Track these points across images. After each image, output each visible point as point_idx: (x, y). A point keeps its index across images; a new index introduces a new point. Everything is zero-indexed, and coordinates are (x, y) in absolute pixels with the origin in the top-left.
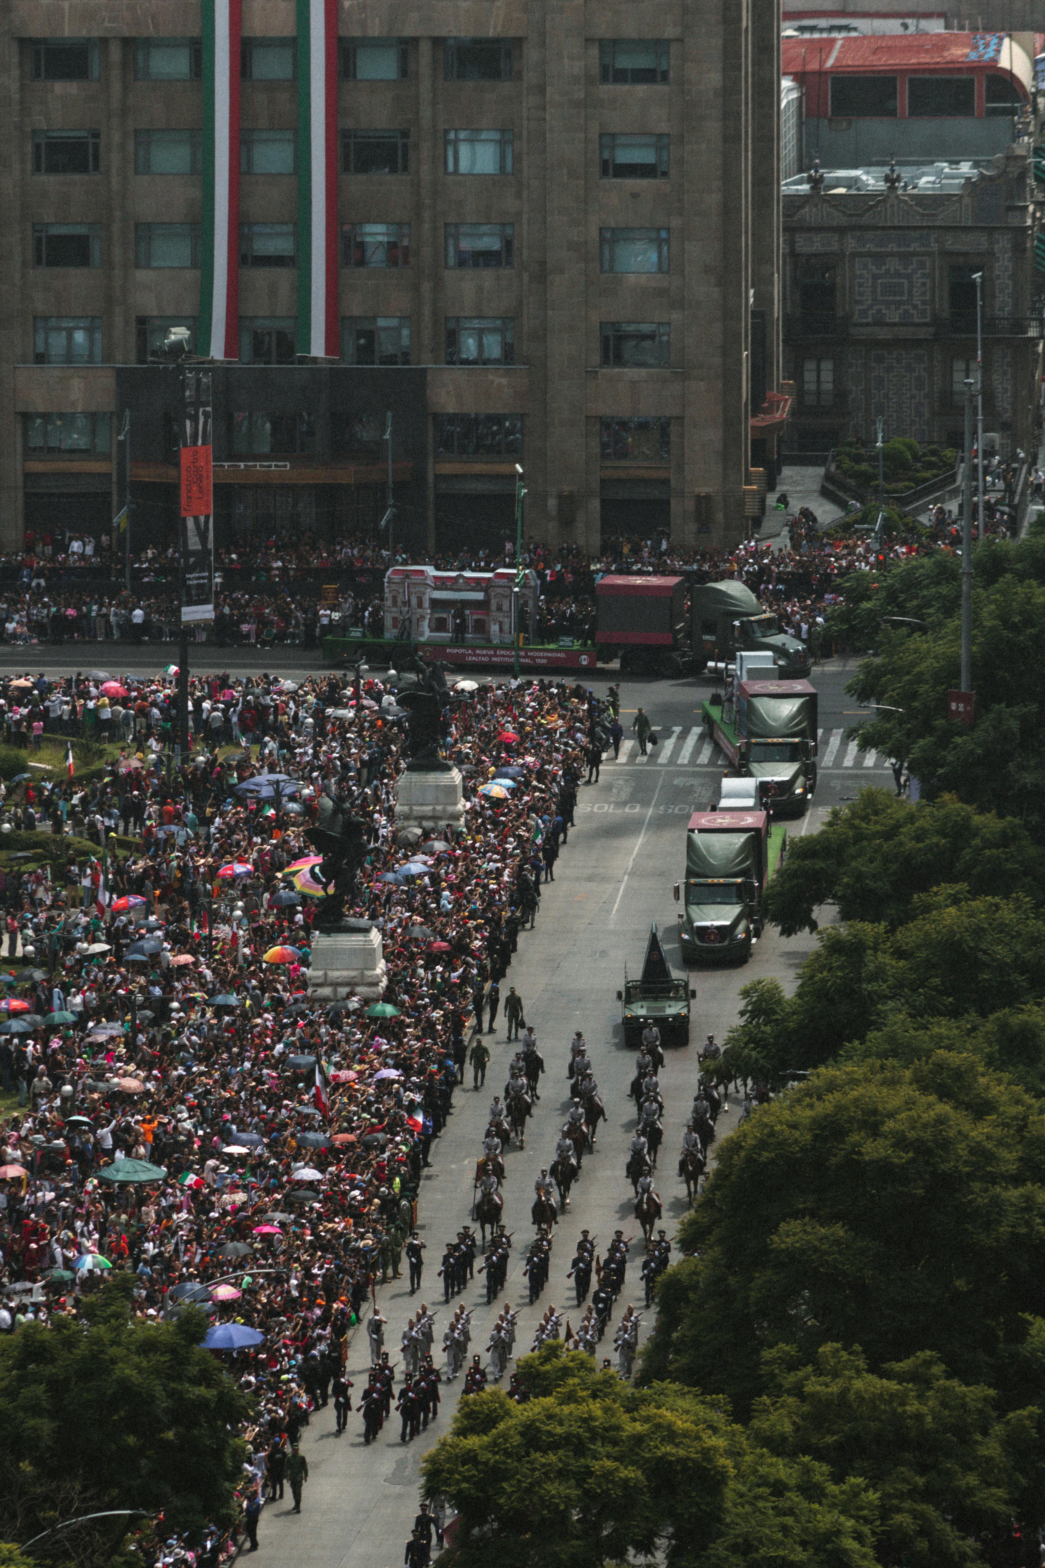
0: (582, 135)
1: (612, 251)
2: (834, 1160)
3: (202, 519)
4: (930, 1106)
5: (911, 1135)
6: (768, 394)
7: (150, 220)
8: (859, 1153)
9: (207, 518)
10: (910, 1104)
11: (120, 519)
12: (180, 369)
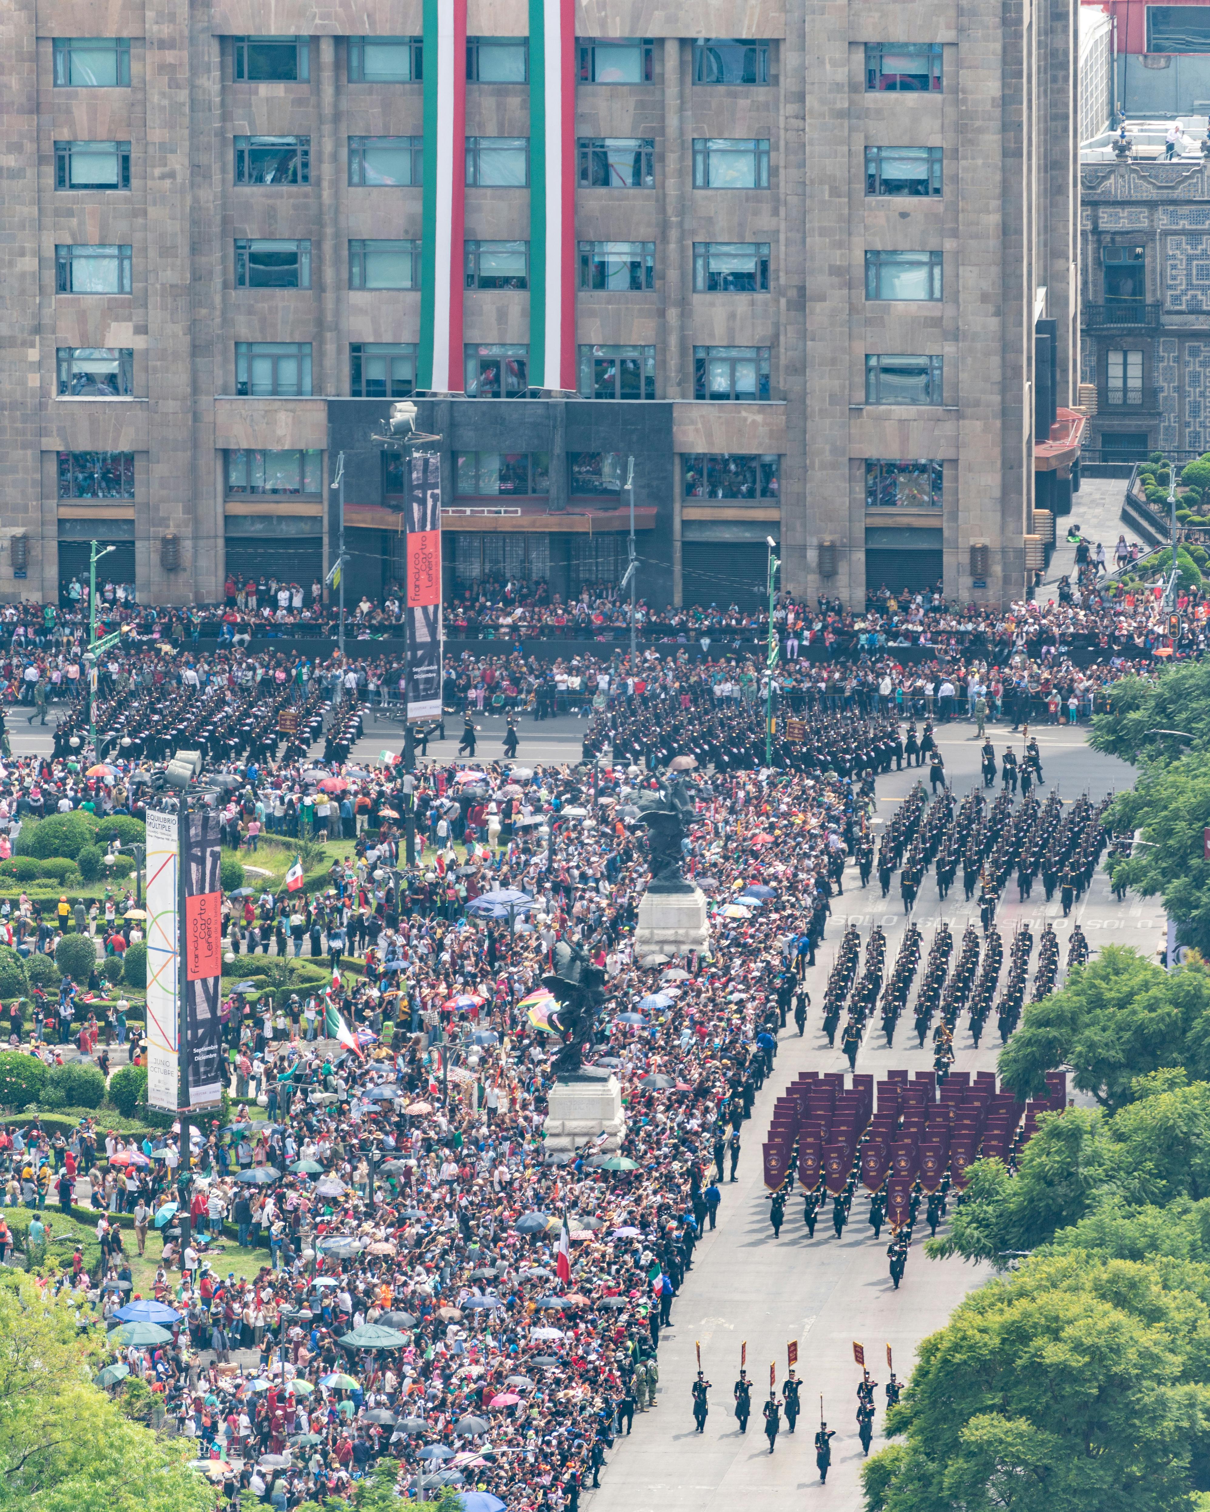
0: (845, 149)
1: (878, 277)
2: (1019, 1362)
3: (431, 609)
4: (1105, 1314)
5: (1087, 1341)
6: (1059, 411)
7: (365, 237)
8: (1041, 1356)
9: (436, 607)
10: (1089, 1311)
11: (334, 575)
12: (407, 450)
